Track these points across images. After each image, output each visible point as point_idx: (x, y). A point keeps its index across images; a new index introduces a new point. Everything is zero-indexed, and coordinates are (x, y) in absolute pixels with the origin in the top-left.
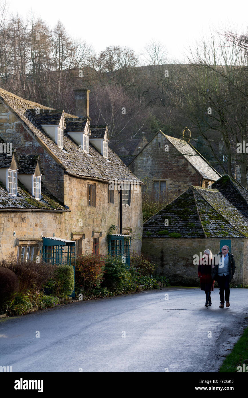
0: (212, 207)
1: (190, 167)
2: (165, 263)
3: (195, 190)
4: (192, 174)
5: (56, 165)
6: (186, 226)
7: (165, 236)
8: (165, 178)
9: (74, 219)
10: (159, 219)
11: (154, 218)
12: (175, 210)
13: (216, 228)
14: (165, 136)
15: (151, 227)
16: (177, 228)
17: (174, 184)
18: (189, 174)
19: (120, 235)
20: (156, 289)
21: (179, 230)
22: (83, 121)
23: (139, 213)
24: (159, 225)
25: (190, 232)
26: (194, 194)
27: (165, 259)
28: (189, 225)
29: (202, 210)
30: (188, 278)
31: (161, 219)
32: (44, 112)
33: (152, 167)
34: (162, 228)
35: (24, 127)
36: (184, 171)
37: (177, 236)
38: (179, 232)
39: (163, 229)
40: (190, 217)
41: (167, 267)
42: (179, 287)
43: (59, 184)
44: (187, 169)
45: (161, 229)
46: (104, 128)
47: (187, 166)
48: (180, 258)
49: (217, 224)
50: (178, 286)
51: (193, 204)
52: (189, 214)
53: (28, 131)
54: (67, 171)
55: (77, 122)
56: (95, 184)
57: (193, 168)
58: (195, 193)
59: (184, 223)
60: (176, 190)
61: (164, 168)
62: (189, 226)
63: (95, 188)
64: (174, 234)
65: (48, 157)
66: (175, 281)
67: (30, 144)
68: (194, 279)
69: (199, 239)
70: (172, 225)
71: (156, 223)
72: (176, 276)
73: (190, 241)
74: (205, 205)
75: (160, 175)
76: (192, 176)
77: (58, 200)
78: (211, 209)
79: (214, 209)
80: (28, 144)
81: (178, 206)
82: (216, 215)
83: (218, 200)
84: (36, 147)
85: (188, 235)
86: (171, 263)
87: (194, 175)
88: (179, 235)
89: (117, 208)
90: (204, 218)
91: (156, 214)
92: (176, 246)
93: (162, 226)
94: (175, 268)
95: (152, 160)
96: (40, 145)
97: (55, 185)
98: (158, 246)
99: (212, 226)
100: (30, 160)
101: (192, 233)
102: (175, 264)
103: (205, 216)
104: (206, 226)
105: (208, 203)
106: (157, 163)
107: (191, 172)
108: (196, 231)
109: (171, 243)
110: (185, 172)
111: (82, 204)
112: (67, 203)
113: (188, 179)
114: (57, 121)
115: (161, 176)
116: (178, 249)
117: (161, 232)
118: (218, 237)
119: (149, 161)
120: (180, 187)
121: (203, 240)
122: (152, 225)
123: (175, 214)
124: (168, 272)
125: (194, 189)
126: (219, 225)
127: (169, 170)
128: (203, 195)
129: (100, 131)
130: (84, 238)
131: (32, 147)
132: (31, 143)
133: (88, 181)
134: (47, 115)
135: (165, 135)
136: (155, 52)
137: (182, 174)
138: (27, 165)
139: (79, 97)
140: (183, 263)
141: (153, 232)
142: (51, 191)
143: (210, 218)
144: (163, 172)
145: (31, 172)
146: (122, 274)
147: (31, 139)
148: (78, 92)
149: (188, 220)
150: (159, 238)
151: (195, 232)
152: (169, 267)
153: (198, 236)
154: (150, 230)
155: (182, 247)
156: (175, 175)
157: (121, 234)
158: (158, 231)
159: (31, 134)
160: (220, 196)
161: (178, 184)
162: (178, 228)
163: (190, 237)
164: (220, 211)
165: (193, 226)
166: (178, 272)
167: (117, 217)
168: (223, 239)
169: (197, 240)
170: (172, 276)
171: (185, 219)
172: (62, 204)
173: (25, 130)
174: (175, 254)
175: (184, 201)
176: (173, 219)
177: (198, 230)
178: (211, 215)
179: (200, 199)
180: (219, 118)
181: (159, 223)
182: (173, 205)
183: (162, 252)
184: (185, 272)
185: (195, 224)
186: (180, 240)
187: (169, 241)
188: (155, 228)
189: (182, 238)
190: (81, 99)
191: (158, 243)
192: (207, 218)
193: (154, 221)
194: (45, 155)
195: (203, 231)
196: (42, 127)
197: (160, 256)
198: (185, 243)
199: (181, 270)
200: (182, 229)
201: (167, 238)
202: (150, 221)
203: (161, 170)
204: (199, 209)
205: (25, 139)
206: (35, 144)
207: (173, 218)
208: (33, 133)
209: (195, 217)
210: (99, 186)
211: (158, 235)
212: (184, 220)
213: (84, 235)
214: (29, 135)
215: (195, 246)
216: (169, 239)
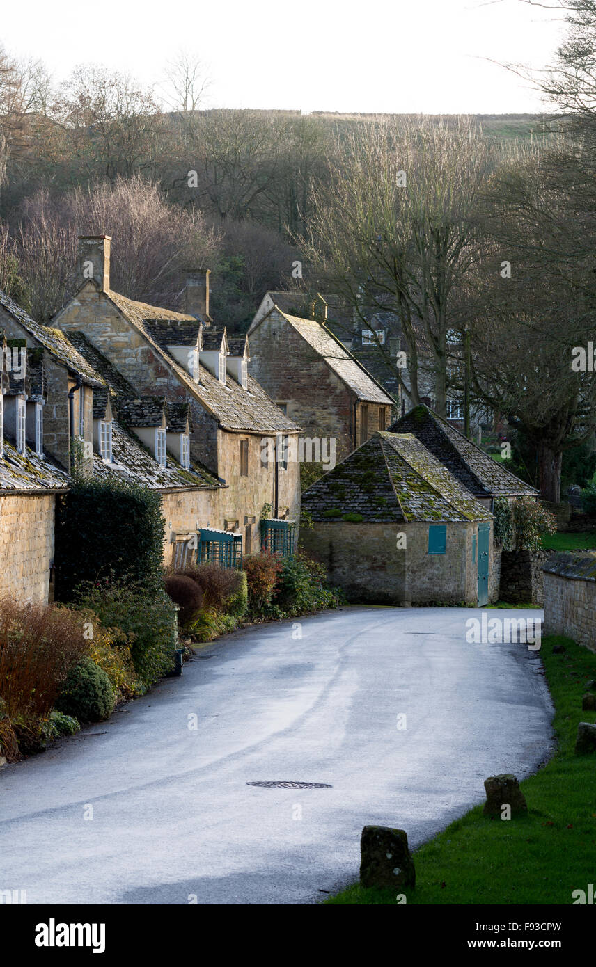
0: (412, 469)
1: (333, 377)
2: (336, 565)
3: (383, 439)
4: (338, 391)
5: (206, 415)
6: (370, 501)
7: (336, 520)
8: (284, 399)
9: (227, 498)
10: (324, 490)
11: (315, 488)
12: (351, 475)
13: (421, 505)
14: (284, 318)
15: (309, 503)
16: (356, 505)
17: (301, 411)
18: (332, 391)
19: (275, 520)
20: (332, 608)
21: (360, 508)
22: (218, 332)
23: (297, 480)
24: (324, 499)
25: (379, 513)
26: (382, 446)
27: (335, 558)
28: (375, 501)
29: (397, 474)
30: (375, 591)
31: (328, 491)
32: (156, 323)
33: (260, 377)
34: (330, 505)
35: (155, 355)
36: (321, 385)
37: (357, 520)
38: (359, 512)
39: (332, 506)
40: (377, 487)
41: (339, 571)
42: (360, 605)
43: (210, 445)
44: (328, 381)
45: (329, 507)
46: (242, 339)
47: (328, 375)
48: (362, 556)
49: (422, 499)
50: (358, 603)
51: (381, 463)
52: (376, 481)
53: (161, 361)
54: (222, 424)
55: (208, 333)
56: (247, 439)
57: (339, 381)
58: (384, 445)
59: (367, 498)
60: (306, 422)
61: (284, 379)
62: (376, 503)
63: (248, 445)
64: (352, 516)
65: (193, 403)
66: (353, 596)
67: (164, 382)
68: (386, 592)
69: (395, 525)
70: (348, 501)
71: (319, 496)
72: (354, 586)
73: (379, 528)
74: (401, 465)
75: (275, 392)
76: (338, 396)
77: (208, 470)
78: (411, 473)
79: (416, 473)
80: (161, 381)
81: (356, 468)
82: (419, 483)
83: (418, 454)
84: (174, 387)
85: (376, 518)
86: (346, 566)
87: (341, 392)
88: (360, 517)
89: (272, 475)
90: (401, 488)
91: (319, 481)
92: (354, 536)
93: (329, 501)
94: (353, 574)
95: (259, 364)
96: (180, 384)
97: (204, 446)
98: (323, 537)
99: (415, 502)
100: (175, 410)
101: (383, 515)
102: (353, 568)
103: (403, 485)
104: (405, 502)
105: (405, 461)
106: (270, 370)
107: (336, 388)
108: (388, 511)
109: (347, 531)
110: (324, 387)
111: (234, 474)
112: (221, 475)
113: (329, 401)
114: (192, 340)
115: (278, 395)
116: (359, 541)
117: (329, 511)
118: (425, 522)
119: (254, 366)
120: (313, 417)
121: (401, 526)
122: (312, 501)
123: (351, 482)
124: (341, 580)
125: (381, 438)
126: (425, 501)
127: (293, 384)
128: (395, 447)
129: (236, 343)
130: (238, 527)
131: (167, 386)
132: (166, 380)
133: (241, 436)
134: (174, 329)
135: (285, 315)
136: (187, 78)
137: (318, 392)
138: (173, 417)
139: (193, 282)
140: (366, 565)
141: (315, 513)
142: (197, 456)
143: (411, 488)
144: (280, 386)
145: (180, 429)
146: (301, 584)
147: (166, 374)
148: (191, 274)
149: (375, 491)
150: (326, 522)
151: (387, 513)
152: (343, 571)
153: (393, 519)
154: (310, 508)
155: (365, 538)
156: (304, 392)
157: (276, 517)
158: (324, 510)
159: (166, 367)
160: (418, 447)
161: (310, 411)
162: (359, 506)
163: (379, 520)
164: (425, 475)
165: (383, 502)
166: (359, 581)
167: (271, 491)
168: (434, 525)
169: (390, 526)
170: (349, 588)
171: (369, 491)
172: (215, 475)
173: (157, 360)
174: (353, 550)
175: (367, 459)
176: (348, 490)
177: (392, 509)
178: (412, 483)
179: (392, 455)
180: (394, 288)
181: (323, 497)
182: (347, 466)
183: (331, 546)
184: (370, 580)
185: (387, 498)
186: (361, 527)
187: (343, 528)
188: (318, 505)
189: (364, 523)
190: (197, 285)
191: (324, 531)
192: (405, 489)
193: (315, 493)
194: (188, 400)
195: (400, 510)
196: (169, 350)
197: (327, 553)
198: (370, 532)
199: (363, 577)
200: (364, 507)
201: (340, 522)
202: (309, 493)
203: (276, 383)
204: (392, 473)
205: (156, 374)
206: (173, 382)
207: (348, 488)
208: (170, 366)
209: (386, 487)
210: (251, 441)
211: (325, 517)
212: (367, 492)
213: (237, 522)
214: (162, 367)
215: (387, 536)
216: (344, 524)
